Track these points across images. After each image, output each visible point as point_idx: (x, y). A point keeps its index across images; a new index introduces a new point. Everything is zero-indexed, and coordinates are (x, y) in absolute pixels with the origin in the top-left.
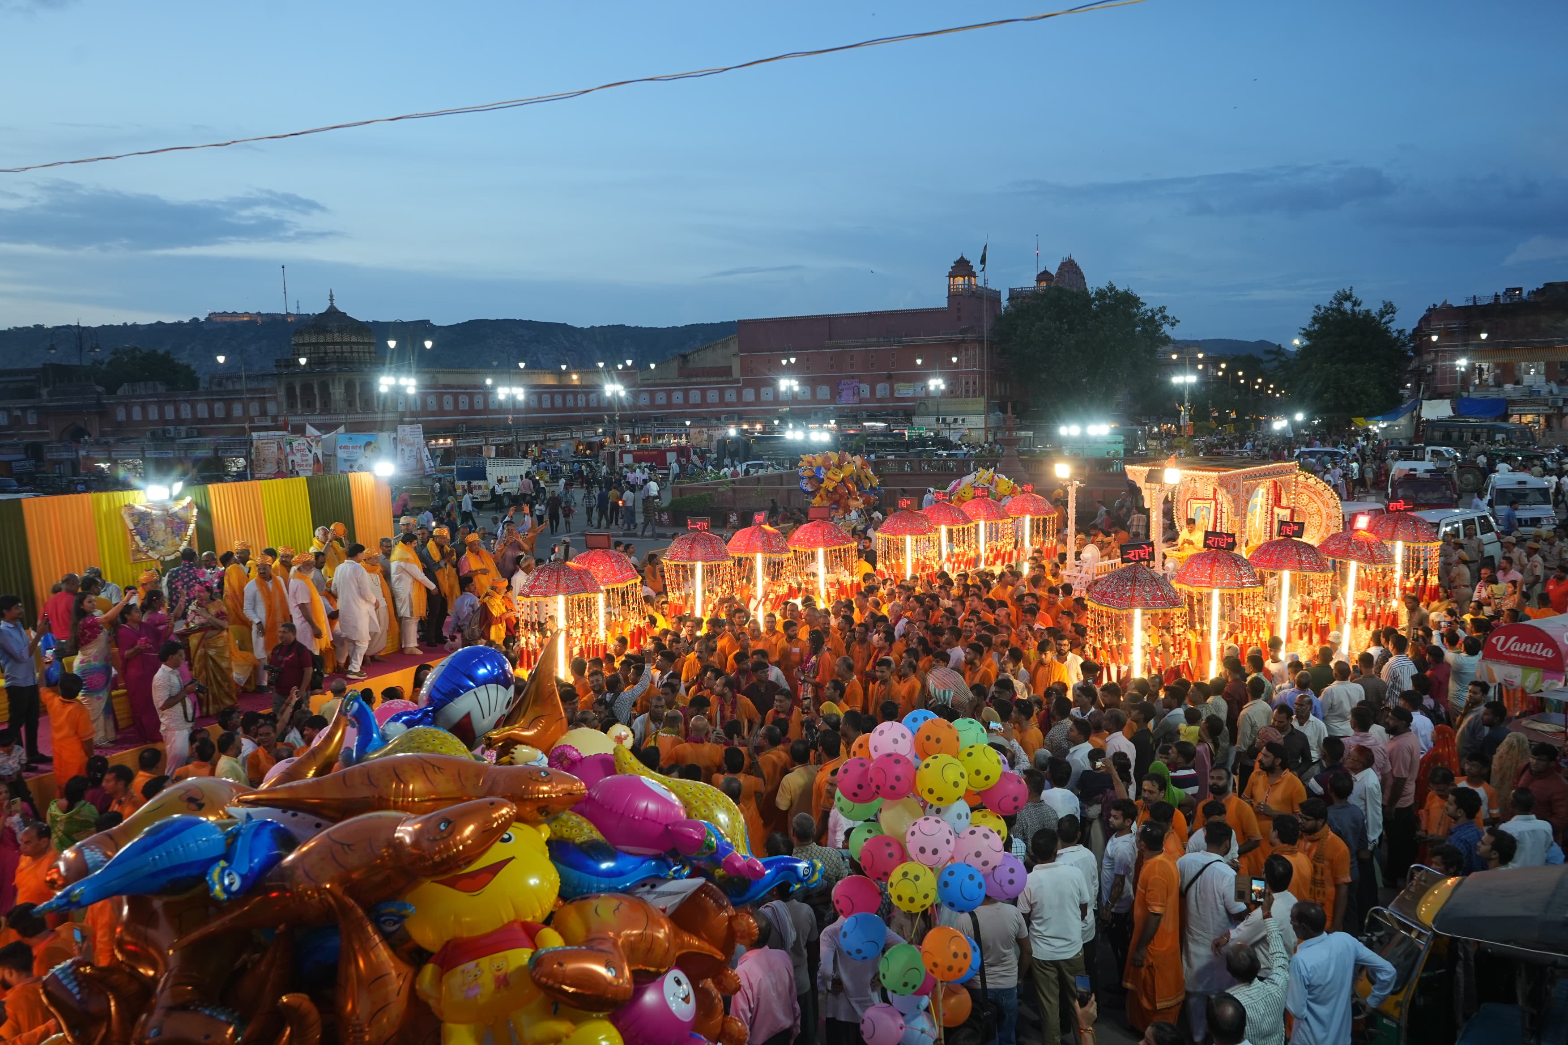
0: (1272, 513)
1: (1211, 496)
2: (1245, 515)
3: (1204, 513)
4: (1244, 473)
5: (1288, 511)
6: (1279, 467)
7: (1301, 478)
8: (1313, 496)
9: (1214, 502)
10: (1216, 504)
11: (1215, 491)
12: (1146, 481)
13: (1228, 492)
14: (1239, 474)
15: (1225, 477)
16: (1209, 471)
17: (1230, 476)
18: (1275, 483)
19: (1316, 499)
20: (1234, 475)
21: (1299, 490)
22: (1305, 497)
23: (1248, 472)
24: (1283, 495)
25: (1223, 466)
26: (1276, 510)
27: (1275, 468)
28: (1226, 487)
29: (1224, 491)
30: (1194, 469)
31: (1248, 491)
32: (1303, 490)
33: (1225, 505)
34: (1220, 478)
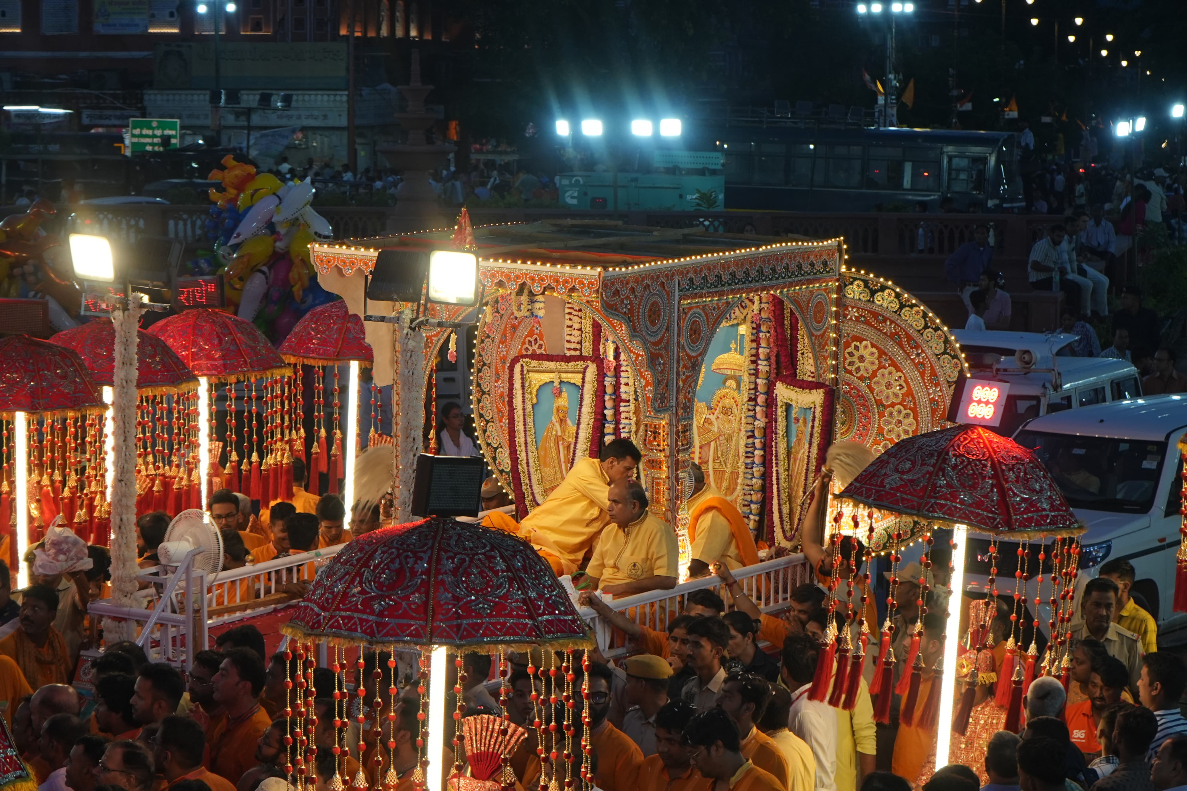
0: (771, 402)
1: (587, 349)
2: (688, 409)
3: (563, 401)
4: (683, 271)
5: (817, 397)
6: (791, 255)
7: (855, 291)
8: (891, 347)
9: (592, 369)
10: (601, 376)
11: (597, 328)
12: (372, 293)
13: (634, 332)
14: (670, 274)
15: (623, 280)
16: (574, 262)
17: (639, 279)
18: (778, 304)
19: (899, 356)
20: (654, 276)
21: (849, 328)
22: (867, 351)
23: (697, 269)
24: (804, 343)
25: (622, 248)
26: (782, 391)
27: (777, 257)
28: (630, 318)
29: (624, 330)
30: (525, 257)
31: (695, 332)
32: (859, 329)
33: (627, 376)
34: (607, 284)
